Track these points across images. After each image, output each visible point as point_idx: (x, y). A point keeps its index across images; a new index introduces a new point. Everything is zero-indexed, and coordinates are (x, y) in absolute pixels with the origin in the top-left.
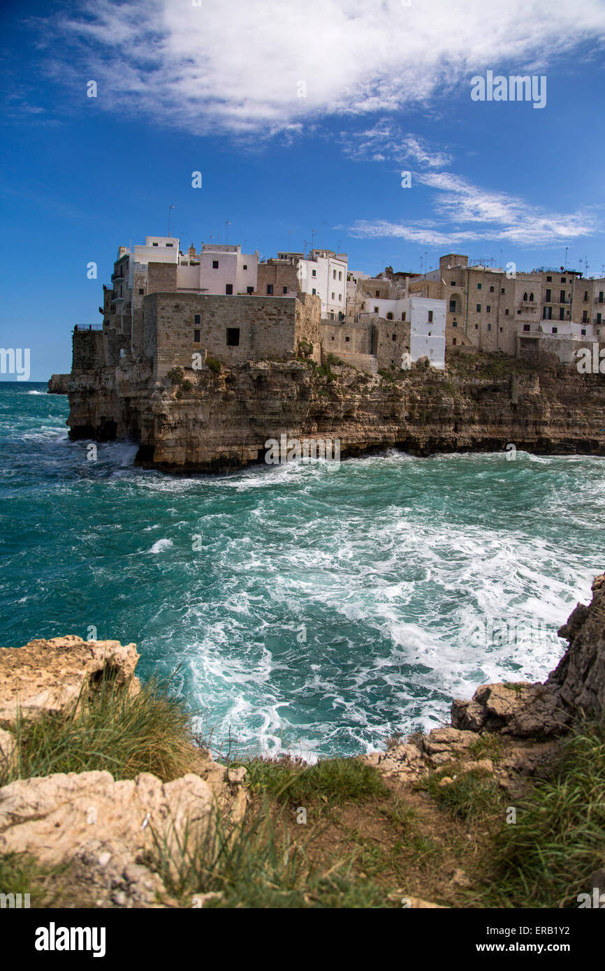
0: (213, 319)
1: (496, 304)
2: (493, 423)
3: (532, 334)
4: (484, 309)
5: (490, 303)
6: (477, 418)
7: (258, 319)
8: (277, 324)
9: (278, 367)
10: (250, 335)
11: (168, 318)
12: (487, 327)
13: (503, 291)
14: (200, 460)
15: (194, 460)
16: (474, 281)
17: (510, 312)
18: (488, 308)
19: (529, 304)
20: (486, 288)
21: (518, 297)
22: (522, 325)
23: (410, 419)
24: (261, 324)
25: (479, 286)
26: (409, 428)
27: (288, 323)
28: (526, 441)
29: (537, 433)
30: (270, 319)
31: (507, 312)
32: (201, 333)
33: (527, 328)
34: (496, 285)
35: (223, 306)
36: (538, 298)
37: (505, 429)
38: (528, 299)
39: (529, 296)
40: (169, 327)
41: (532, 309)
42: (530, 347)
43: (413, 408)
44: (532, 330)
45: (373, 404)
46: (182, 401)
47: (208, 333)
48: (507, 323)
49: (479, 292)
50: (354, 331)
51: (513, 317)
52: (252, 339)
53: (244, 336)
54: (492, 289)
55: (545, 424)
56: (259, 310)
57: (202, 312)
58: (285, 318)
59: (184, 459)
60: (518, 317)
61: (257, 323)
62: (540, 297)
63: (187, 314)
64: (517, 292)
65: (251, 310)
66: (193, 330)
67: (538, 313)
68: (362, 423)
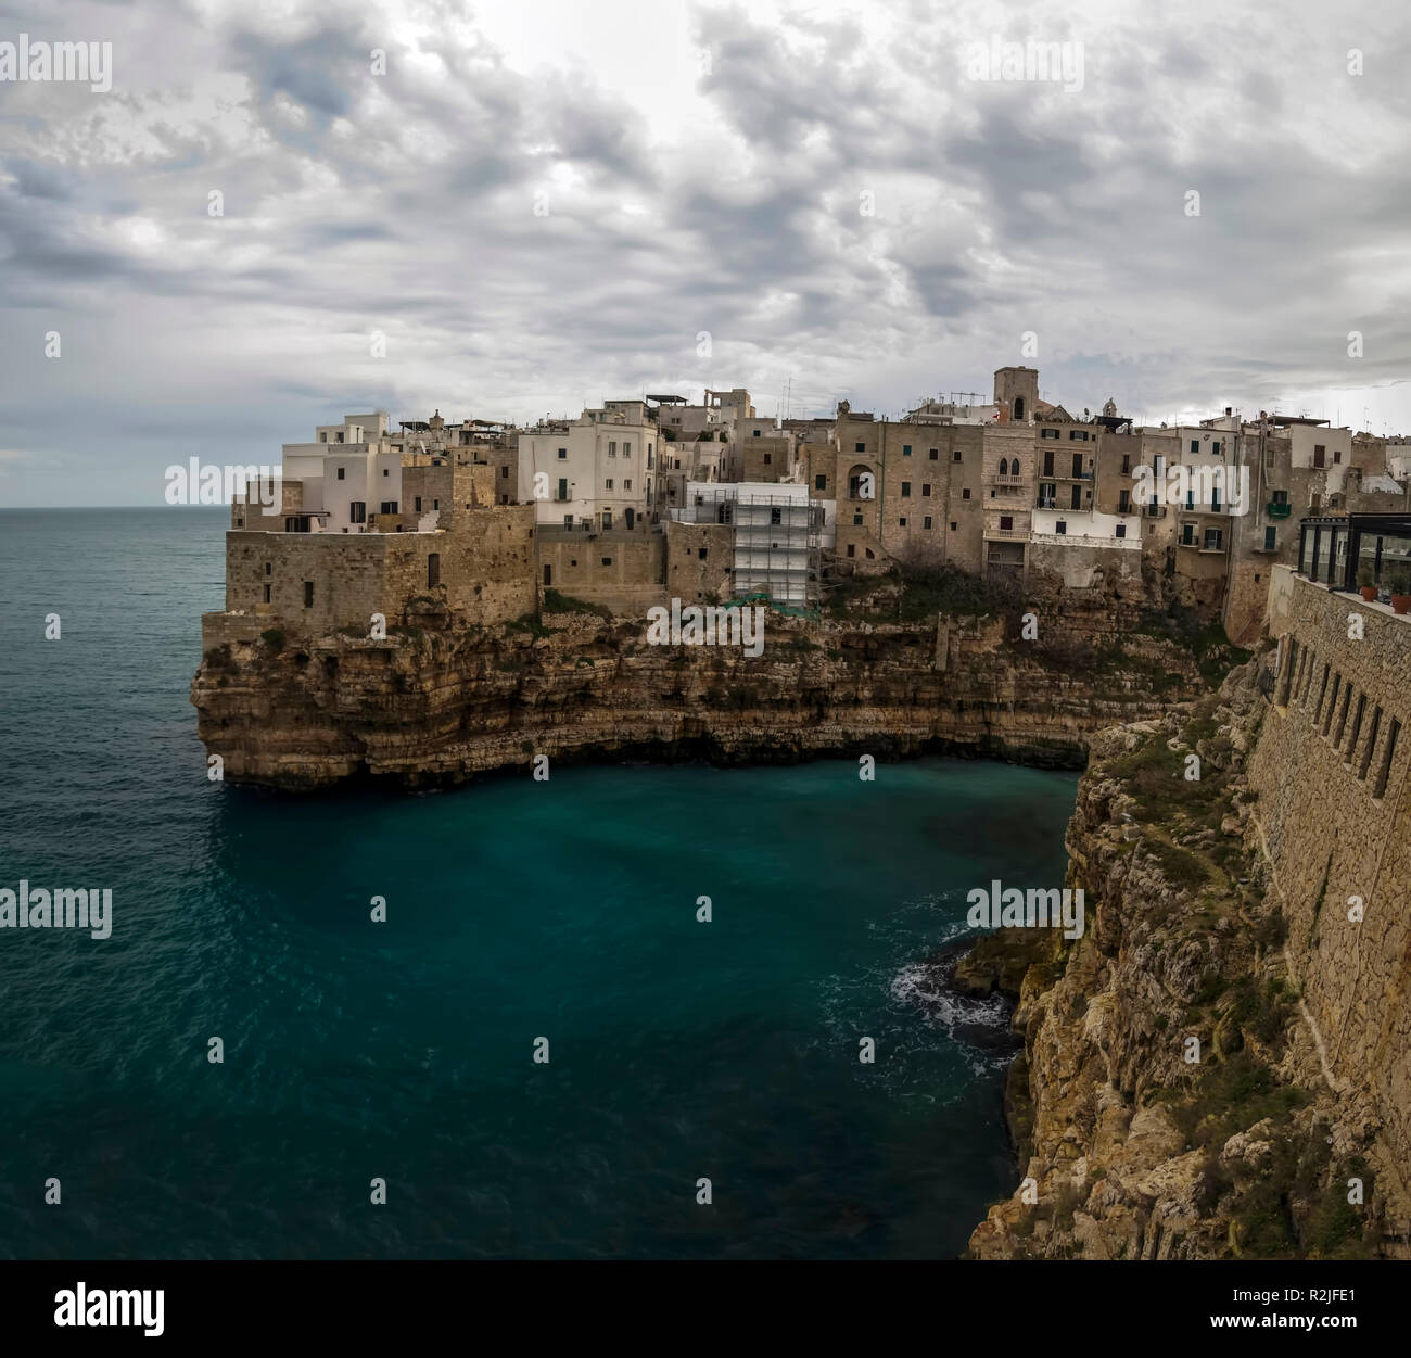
0: (285, 569)
1: (944, 480)
2: (901, 703)
3: (1015, 537)
4: (916, 490)
5: (930, 479)
6: (867, 693)
7: (337, 568)
8: (361, 575)
9: (350, 645)
10: (327, 593)
11: (237, 567)
12: (922, 522)
13: (958, 456)
14: (261, 772)
15: (253, 771)
16: (896, 442)
17: (972, 494)
18: (926, 490)
19: (1009, 480)
20: (921, 451)
21: (989, 468)
22: (998, 517)
23: (711, 700)
24: (341, 576)
25: (907, 450)
26: (704, 715)
27: (374, 573)
28: (957, 740)
29: (988, 724)
30: (352, 568)
31: (967, 494)
32: (271, 588)
33: (1006, 523)
34: (942, 446)
35: (297, 549)
36: (1028, 471)
37: (922, 714)
38: (1009, 470)
39: (1010, 464)
40: (238, 580)
41: (1014, 489)
42: (1007, 560)
43: (719, 679)
44: (1017, 525)
45: (642, 672)
46: (229, 690)
47: (279, 589)
48: (965, 514)
49: (906, 460)
50: (621, 546)
51: (978, 504)
52: (330, 599)
53: (319, 592)
54: (934, 455)
55: (1003, 707)
56: (340, 554)
57: (272, 558)
58: (370, 565)
59: (242, 768)
60: (990, 504)
61: (337, 573)
62: (1032, 466)
63: (256, 562)
64: (987, 457)
65: (330, 555)
66: (262, 585)
67: (1030, 496)
68: (610, 707)
